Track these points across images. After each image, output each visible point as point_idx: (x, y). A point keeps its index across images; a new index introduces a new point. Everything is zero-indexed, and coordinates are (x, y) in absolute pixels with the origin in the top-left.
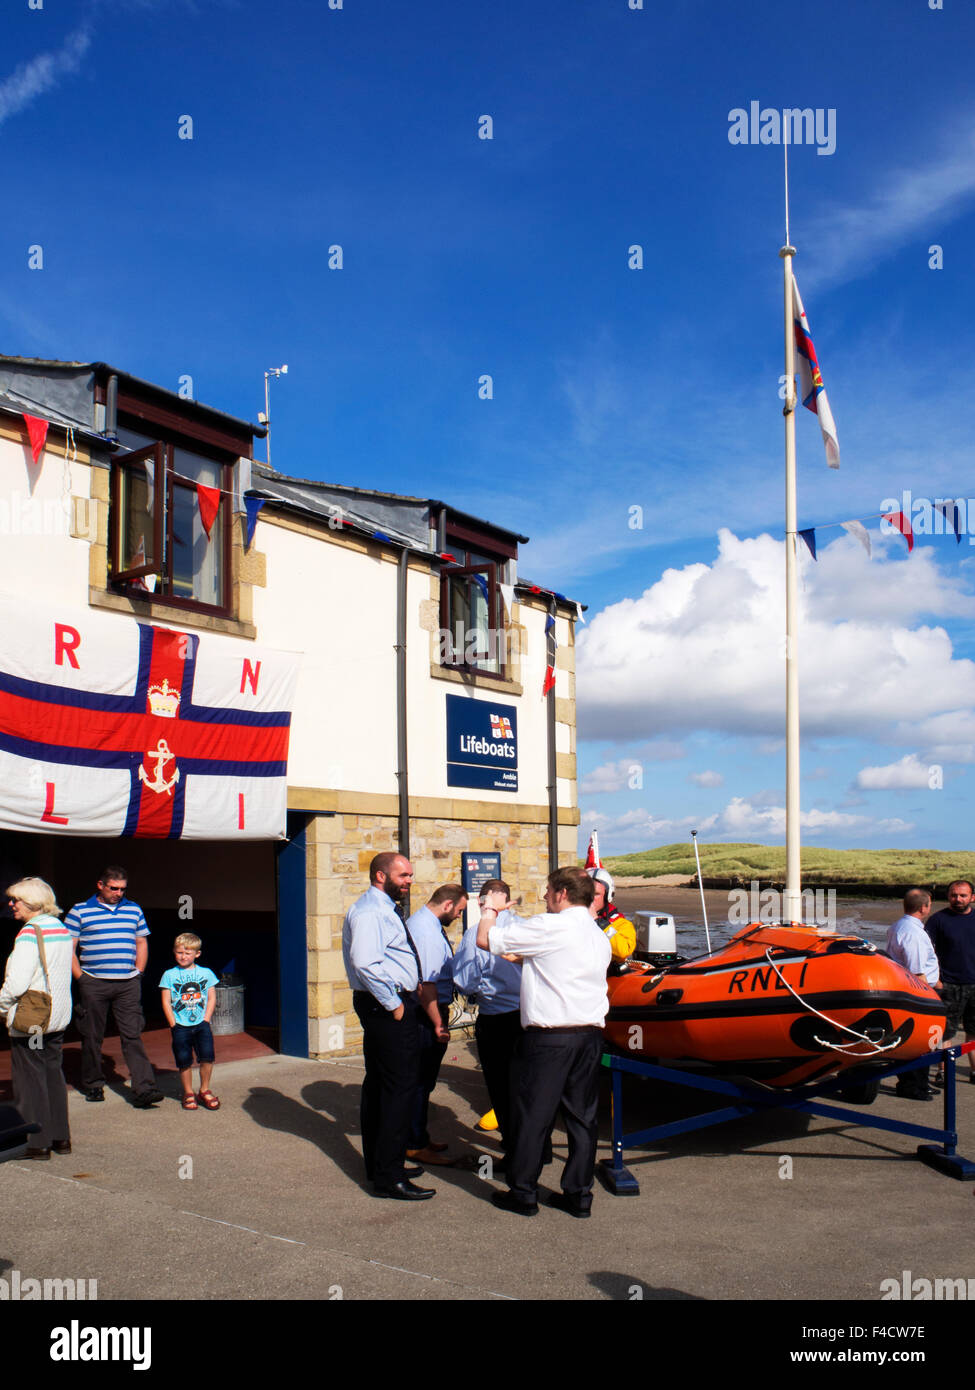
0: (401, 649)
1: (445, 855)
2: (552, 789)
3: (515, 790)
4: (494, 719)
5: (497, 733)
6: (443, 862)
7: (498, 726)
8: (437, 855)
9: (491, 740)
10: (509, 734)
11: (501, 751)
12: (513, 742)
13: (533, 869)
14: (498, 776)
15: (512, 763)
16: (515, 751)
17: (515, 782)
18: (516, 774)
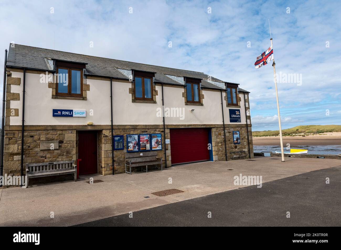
0: (222, 104)
1: (231, 132)
2: (247, 121)
3: (241, 122)
4: (236, 112)
5: (237, 114)
6: (230, 133)
7: (237, 113)
8: (229, 132)
9: (236, 115)
10: (239, 114)
11: (238, 116)
12: (240, 115)
13: (244, 134)
14: (238, 120)
15: (240, 118)
16: (240, 116)
17: (240, 121)
18: (240, 119)
